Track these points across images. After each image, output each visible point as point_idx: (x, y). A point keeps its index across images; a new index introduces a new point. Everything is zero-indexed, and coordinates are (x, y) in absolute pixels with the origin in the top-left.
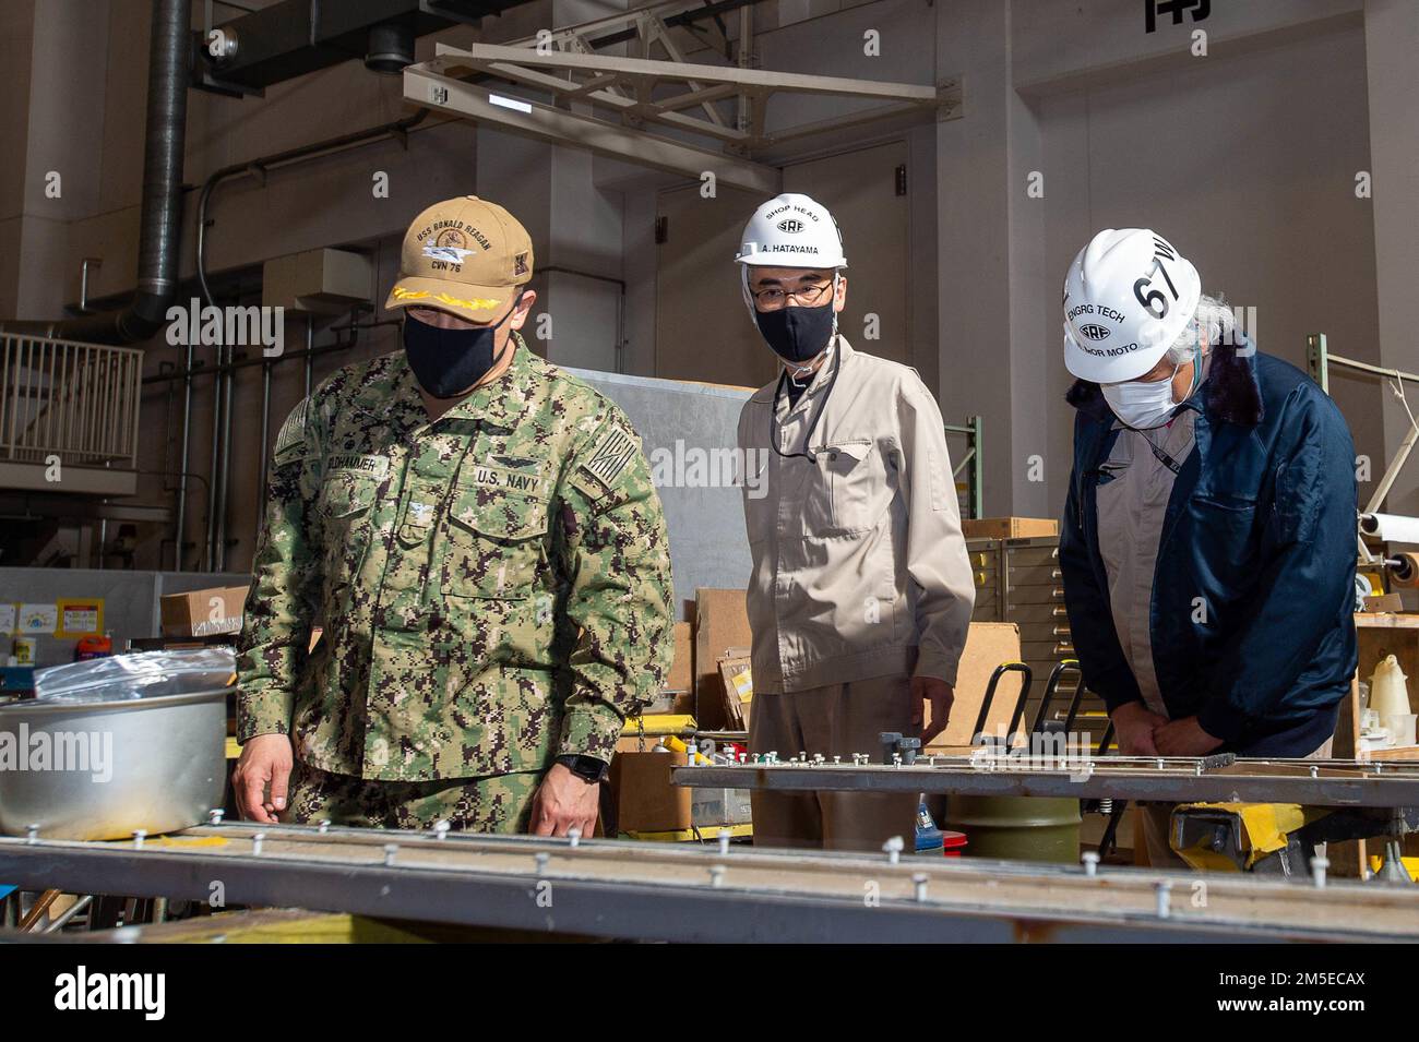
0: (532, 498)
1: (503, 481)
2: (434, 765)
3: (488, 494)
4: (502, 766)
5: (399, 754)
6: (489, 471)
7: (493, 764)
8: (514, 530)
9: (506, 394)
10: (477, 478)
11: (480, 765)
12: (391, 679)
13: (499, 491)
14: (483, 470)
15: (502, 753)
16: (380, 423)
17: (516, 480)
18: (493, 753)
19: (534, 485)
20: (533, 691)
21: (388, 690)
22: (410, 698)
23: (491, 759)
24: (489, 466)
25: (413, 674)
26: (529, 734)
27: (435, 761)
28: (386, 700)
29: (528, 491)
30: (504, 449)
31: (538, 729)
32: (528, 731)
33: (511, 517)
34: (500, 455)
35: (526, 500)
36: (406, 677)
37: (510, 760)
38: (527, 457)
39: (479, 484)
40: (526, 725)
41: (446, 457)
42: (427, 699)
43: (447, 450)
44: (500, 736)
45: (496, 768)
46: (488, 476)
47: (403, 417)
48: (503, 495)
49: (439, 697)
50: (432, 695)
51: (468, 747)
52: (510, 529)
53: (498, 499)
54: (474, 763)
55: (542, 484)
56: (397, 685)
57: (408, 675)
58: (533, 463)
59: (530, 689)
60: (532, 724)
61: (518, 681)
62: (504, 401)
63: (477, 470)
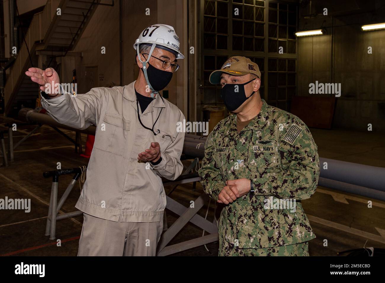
0: (272, 153)
1: (262, 150)
2: (260, 242)
3: (258, 154)
4: (281, 243)
5: (248, 239)
6: (257, 147)
7: (278, 243)
8: (268, 165)
9: (259, 120)
10: (254, 150)
11: (274, 243)
12: (241, 216)
13: (261, 153)
14: (256, 146)
15: (281, 239)
16: (226, 136)
17: (266, 148)
18: (278, 239)
19: (272, 149)
20: (288, 217)
21: (241, 220)
22: (248, 221)
23: (278, 241)
24: (257, 145)
25: (247, 214)
26: (289, 232)
27: (260, 241)
28: (241, 223)
29: (271, 151)
30: (261, 138)
31: (292, 230)
32: (289, 231)
33: (266, 161)
34: (260, 141)
35: (270, 155)
36: (245, 215)
37: (284, 241)
38: (268, 140)
39: (255, 151)
40: (288, 229)
41: (244, 143)
42: (253, 222)
43: (244, 141)
44: (279, 233)
45: (279, 244)
46: (257, 148)
47: (231, 133)
48: (263, 154)
49: (257, 220)
50: (254, 220)
51: (270, 237)
52: (267, 165)
53: (261, 155)
54: (272, 243)
55: (275, 148)
56: (243, 218)
57: (246, 214)
58: (270, 142)
59: (287, 217)
60: (290, 228)
61: (283, 215)
62: (259, 122)
63: (254, 147)
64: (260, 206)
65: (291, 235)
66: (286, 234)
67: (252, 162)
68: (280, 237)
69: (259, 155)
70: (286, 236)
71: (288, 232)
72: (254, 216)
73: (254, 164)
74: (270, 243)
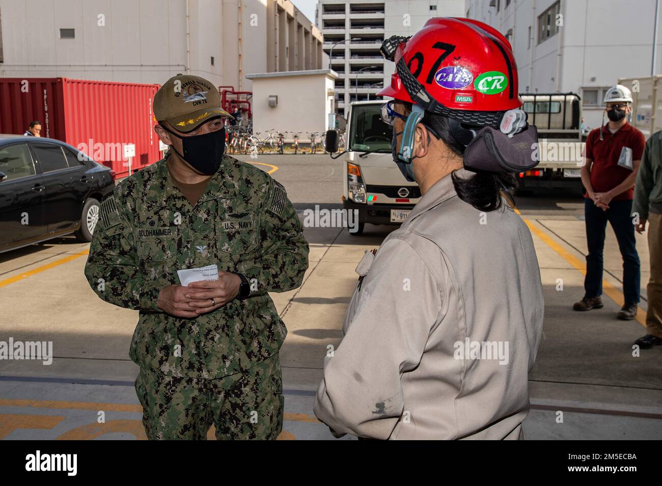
64: (237, 312)
65: (274, 340)
66: (268, 341)
67: (225, 248)
68: (261, 347)
69: (234, 235)
70: (269, 343)
71: (269, 337)
72: (228, 326)
73: (227, 250)
74: (251, 360)
